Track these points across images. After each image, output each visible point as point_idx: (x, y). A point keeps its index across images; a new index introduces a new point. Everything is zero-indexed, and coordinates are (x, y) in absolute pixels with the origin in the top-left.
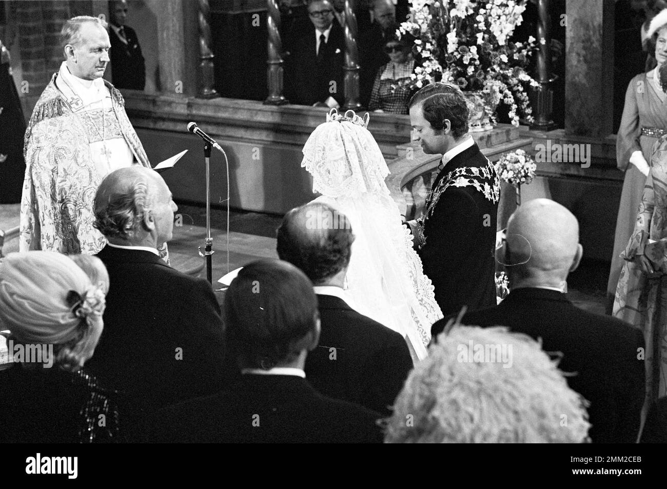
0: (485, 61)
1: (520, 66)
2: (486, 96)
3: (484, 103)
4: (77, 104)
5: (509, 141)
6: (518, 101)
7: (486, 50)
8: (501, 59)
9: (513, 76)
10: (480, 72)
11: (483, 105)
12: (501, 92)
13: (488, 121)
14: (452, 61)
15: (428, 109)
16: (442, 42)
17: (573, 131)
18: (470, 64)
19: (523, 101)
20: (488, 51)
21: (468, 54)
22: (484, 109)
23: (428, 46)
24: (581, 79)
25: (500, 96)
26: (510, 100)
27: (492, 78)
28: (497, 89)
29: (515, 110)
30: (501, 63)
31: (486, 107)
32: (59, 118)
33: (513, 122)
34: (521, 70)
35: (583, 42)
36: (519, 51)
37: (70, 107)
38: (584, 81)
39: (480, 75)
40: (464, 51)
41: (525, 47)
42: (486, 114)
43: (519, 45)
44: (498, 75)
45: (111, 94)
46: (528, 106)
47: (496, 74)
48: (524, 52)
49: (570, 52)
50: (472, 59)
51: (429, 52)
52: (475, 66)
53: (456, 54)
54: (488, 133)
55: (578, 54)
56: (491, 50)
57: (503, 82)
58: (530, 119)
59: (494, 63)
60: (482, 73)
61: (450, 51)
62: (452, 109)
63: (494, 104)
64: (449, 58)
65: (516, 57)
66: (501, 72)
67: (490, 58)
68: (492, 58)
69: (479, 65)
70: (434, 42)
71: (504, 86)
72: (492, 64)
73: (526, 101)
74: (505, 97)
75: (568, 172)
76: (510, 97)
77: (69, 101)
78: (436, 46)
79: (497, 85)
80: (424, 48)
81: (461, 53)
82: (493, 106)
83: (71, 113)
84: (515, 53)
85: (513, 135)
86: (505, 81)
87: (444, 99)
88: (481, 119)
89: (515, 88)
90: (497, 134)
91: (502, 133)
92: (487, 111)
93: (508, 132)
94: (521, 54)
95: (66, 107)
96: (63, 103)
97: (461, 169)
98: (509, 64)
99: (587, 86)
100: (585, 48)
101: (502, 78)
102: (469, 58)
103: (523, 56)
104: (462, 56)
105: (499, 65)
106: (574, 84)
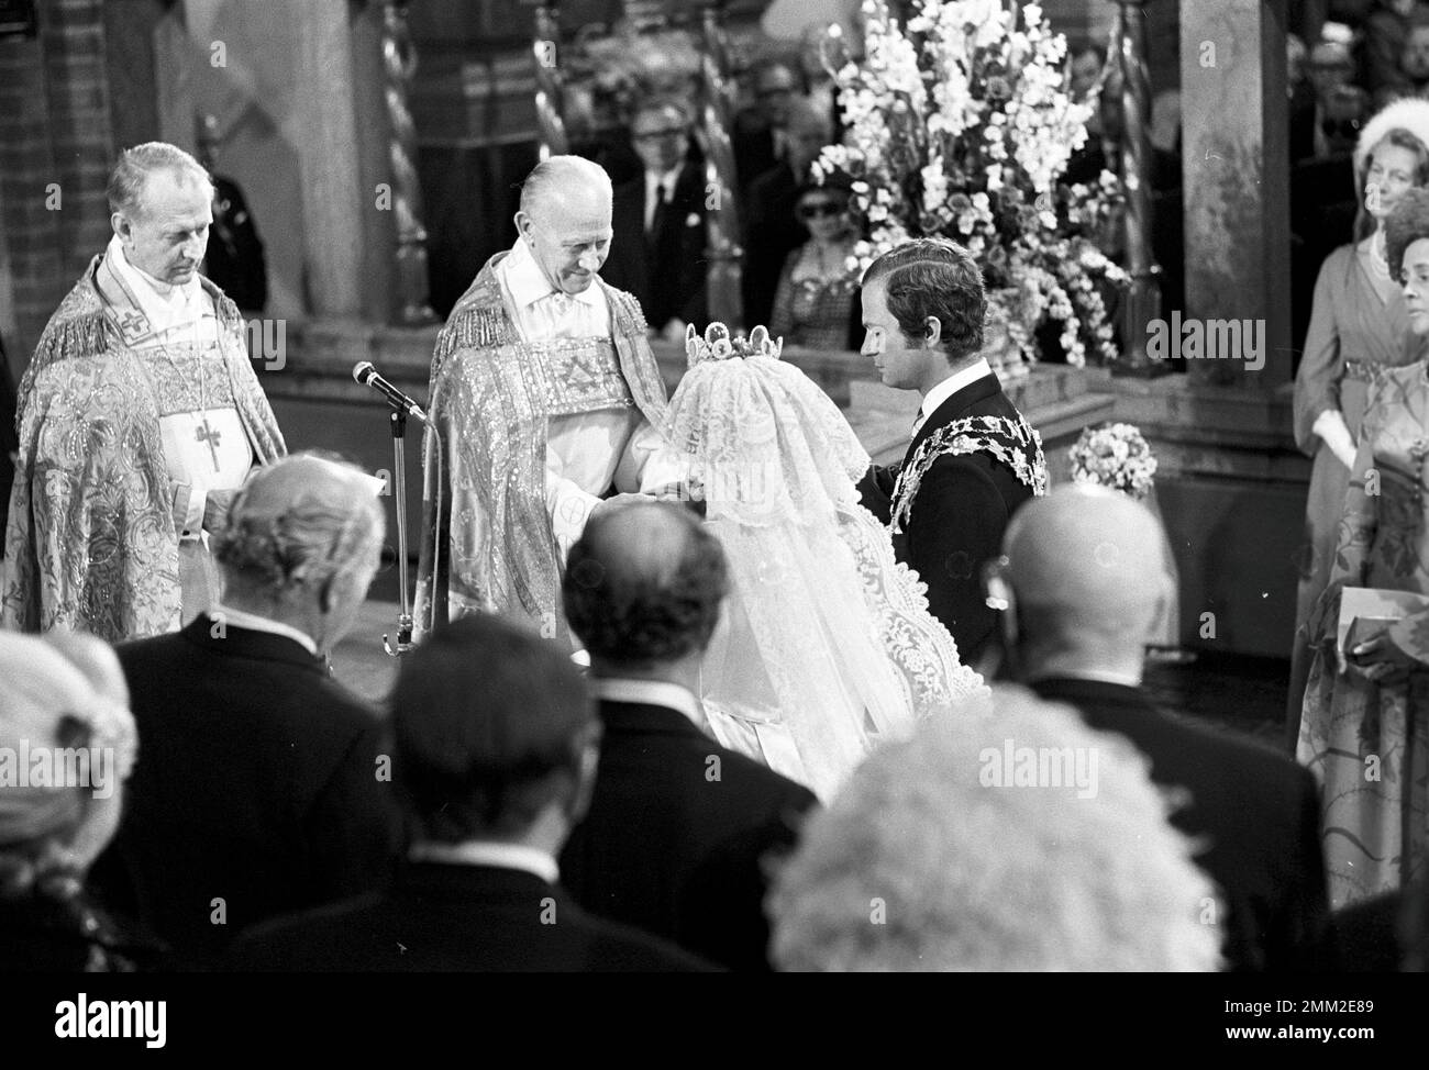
0: (1008, 228)
1: (1083, 236)
2: (1012, 303)
3: (1008, 317)
4: (138, 329)
5: (1064, 399)
6: (1081, 312)
7: (1009, 202)
8: (1041, 222)
9: (1069, 258)
10: (997, 250)
11: (1004, 320)
12: (1044, 292)
13: (1017, 357)
14: (935, 228)
15: (896, 290)
16: (913, 188)
17: (1205, 377)
18: (975, 233)
19: (1093, 311)
20: (1012, 204)
21: (968, 212)
22: (1008, 331)
23: (883, 195)
24: (1221, 264)
25: (1041, 301)
26: (1064, 309)
27: (1024, 261)
28: (1033, 285)
29: (1075, 332)
30: (1042, 231)
31: (1012, 326)
32: (97, 358)
33: (1071, 358)
34: (1086, 245)
35: (1222, 184)
36: (1082, 202)
37: (121, 332)
38: (1225, 267)
39: (997, 255)
40: (960, 205)
41: (1093, 195)
42: (1012, 341)
43: (1079, 190)
44: (1035, 256)
45: (215, 308)
46: (1104, 322)
47: (1032, 253)
48: (1093, 206)
49: (1193, 207)
50: (980, 223)
51: (884, 210)
52: (986, 237)
53: (942, 211)
54: (1019, 382)
55: (1212, 211)
56: (1020, 202)
57: (1047, 270)
58: (1109, 350)
59: (1027, 230)
60: (1002, 251)
61: (930, 206)
62: (946, 296)
63: (1030, 319)
64: (930, 222)
65: (1074, 216)
66: (1044, 249)
67: (1017, 219)
68: (1021, 219)
69: (993, 236)
70: (895, 187)
71: (1049, 280)
72: (1022, 231)
73: (1099, 312)
74: (1051, 303)
75: (1197, 467)
76: (1063, 304)
77: (120, 321)
78: (899, 196)
79: (1034, 277)
80: (874, 201)
81: (954, 208)
82: (1028, 323)
83: (122, 347)
84: (1073, 208)
85: (1073, 385)
86: (1052, 269)
87: (933, 274)
88: (1003, 353)
89: (1074, 285)
90: (1038, 384)
91: (1048, 382)
92: (1013, 334)
93: (1061, 380)
94: (1085, 209)
95: (114, 334)
96: (108, 325)
97: (962, 421)
98: (1060, 232)
99: (1233, 277)
100: (1225, 197)
101: (1044, 263)
102: (971, 220)
103: (1089, 214)
104: (957, 217)
105: (1039, 235)
106: (1205, 275)
